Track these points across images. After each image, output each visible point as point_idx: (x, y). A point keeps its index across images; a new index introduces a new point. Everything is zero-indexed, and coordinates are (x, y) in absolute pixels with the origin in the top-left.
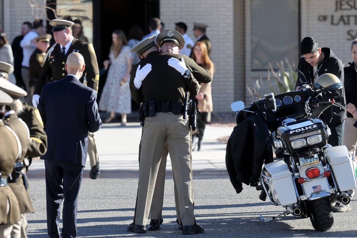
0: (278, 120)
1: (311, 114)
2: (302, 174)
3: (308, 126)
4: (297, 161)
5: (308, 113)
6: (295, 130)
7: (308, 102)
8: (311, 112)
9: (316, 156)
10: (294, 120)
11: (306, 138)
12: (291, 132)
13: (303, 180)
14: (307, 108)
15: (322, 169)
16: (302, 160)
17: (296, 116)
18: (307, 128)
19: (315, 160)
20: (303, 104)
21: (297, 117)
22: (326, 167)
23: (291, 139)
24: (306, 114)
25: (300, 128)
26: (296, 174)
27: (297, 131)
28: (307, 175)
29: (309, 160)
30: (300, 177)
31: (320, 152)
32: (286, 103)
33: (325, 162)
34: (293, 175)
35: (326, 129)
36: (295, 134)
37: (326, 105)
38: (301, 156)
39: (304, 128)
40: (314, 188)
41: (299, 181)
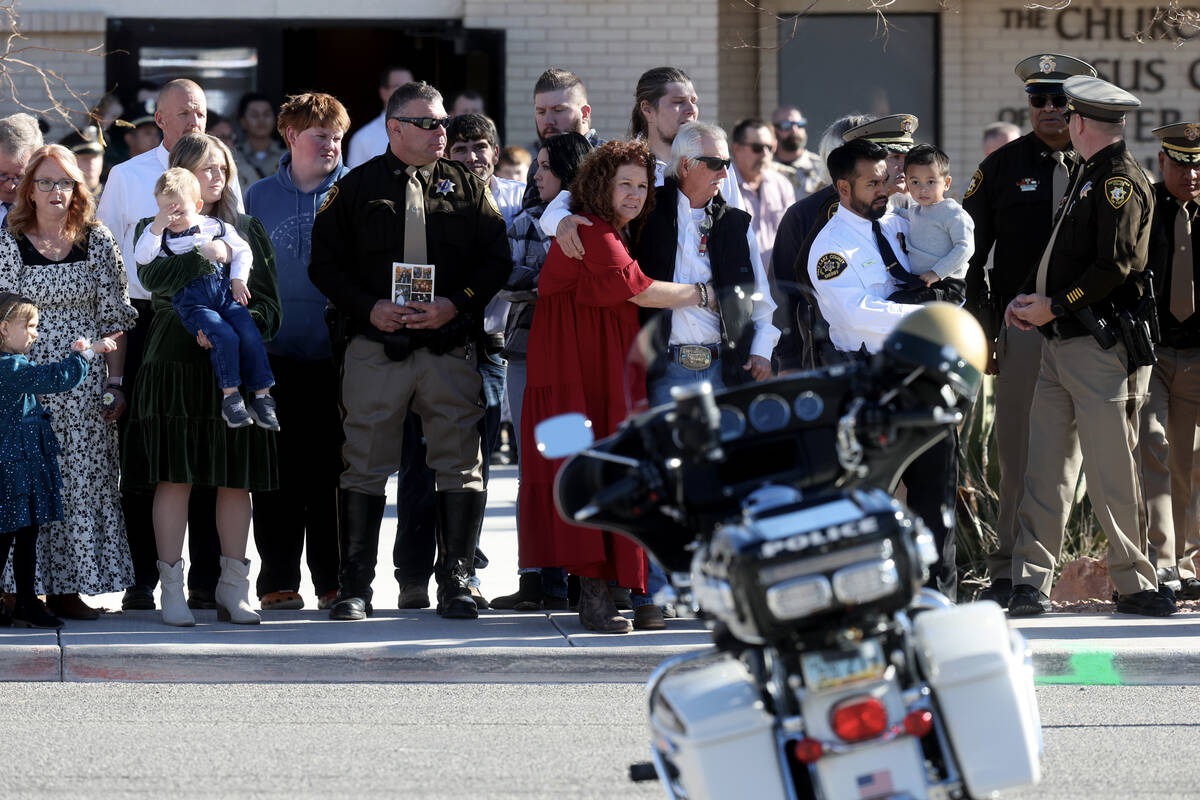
0: (728, 492)
1: (863, 470)
2: (815, 721)
3: (839, 526)
4: (793, 667)
5: (851, 467)
6: (784, 539)
7: (848, 421)
8: (865, 460)
9: (869, 649)
10: (789, 495)
11: (829, 575)
12: (769, 550)
13: (815, 749)
14: (848, 445)
15: (896, 704)
16: (813, 668)
17: (802, 477)
18: (833, 534)
19: (870, 666)
20: (828, 428)
21: (807, 482)
22: (912, 695)
23: (765, 577)
24: (842, 472)
25: (807, 534)
26: (791, 724)
27: (791, 545)
28: (835, 724)
29: (842, 666)
30: (804, 732)
31: (890, 633)
32: (762, 423)
33: (912, 674)
34: (777, 727)
35: (914, 535)
36: (785, 557)
37: (923, 433)
38: (811, 649)
39: (823, 531)
40: (864, 781)
41: (801, 753)
